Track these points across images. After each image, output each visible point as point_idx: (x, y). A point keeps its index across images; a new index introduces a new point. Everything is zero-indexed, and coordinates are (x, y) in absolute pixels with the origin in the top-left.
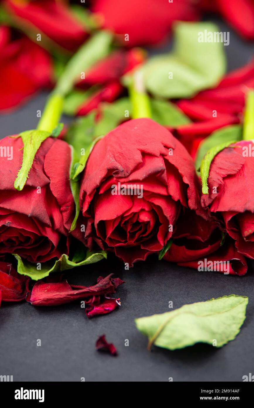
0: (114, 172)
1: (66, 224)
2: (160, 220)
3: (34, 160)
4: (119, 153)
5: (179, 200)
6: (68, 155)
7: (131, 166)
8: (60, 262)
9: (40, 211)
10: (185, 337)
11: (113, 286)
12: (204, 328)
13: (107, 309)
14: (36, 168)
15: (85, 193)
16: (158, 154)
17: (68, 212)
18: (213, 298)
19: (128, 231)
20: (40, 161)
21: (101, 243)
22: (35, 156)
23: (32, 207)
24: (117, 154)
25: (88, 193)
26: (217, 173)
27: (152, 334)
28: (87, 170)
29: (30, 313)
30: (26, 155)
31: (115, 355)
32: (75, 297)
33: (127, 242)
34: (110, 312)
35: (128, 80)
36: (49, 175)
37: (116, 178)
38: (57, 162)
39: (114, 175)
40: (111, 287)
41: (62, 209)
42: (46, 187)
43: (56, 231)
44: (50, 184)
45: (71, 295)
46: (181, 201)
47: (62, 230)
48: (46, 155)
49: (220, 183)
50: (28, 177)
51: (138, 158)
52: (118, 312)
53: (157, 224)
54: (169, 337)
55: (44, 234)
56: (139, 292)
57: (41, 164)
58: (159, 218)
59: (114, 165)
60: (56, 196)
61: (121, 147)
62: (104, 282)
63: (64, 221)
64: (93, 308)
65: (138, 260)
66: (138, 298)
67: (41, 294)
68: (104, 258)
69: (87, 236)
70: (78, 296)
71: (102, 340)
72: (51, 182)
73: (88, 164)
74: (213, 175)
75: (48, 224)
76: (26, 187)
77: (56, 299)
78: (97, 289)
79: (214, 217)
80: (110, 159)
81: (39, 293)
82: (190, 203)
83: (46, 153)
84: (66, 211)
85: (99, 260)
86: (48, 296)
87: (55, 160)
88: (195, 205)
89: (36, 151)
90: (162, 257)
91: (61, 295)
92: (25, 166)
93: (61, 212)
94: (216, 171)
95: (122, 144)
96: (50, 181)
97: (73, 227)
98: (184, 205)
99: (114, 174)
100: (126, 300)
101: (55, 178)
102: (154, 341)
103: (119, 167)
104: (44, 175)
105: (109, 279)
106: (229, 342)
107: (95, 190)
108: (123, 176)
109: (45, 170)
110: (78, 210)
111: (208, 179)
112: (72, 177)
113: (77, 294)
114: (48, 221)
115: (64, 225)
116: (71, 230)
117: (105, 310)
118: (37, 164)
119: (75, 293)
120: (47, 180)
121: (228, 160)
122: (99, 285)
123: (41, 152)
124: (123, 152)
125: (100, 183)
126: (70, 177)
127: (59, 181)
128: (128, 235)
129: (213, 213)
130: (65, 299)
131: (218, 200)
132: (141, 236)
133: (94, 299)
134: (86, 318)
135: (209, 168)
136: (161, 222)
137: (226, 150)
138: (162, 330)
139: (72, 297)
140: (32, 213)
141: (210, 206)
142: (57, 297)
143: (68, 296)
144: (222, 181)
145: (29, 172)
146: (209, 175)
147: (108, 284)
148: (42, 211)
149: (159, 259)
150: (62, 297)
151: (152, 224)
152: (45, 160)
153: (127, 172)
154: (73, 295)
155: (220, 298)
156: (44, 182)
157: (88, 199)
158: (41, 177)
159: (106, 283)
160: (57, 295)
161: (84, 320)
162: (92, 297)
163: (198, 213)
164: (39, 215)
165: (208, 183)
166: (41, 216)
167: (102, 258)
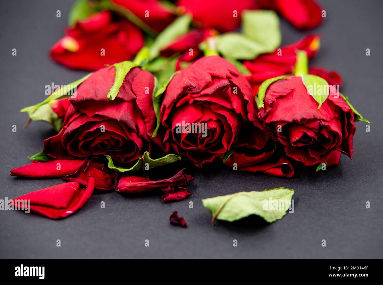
0: (189, 89)
1: (148, 132)
2: (224, 128)
3: (124, 81)
4: (193, 77)
5: (240, 114)
6: (152, 81)
7: (202, 84)
8: (142, 159)
9: (127, 118)
10: (241, 211)
11: (185, 179)
12: (257, 207)
13: (180, 196)
14: (126, 86)
15: (165, 107)
16: (225, 77)
17: (150, 123)
18: (266, 190)
19: (199, 137)
20: (129, 82)
21: (177, 148)
22: (125, 78)
23: (121, 114)
24: (192, 78)
25: (167, 106)
26: (271, 95)
27: (215, 211)
28: (167, 92)
29: (117, 198)
30: (118, 76)
31: (185, 226)
32: (154, 186)
33: (198, 146)
34: (182, 199)
35: (203, 46)
36: (136, 93)
37: (190, 93)
38: (143, 84)
39: (189, 92)
40: (183, 179)
41: (145, 120)
42: (133, 101)
43: (141, 137)
44: (137, 100)
45: (151, 184)
46: (242, 114)
47: (145, 137)
48: (135, 79)
49: (274, 100)
50: (119, 92)
51: (209, 78)
52: (188, 199)
53: (223, 131)
54: (229, 212)
55: (130, 137)
56: (206, 187)
57: (130, 84)
58: (224, 126)
59: (189, 84)
60: (141, 108)
61: (194, 73)
62: (178, 175)
63: (147, 130)
64: (169, 195)
65: (206, 162)
66: (205, 191)
67: (127, 183)
68: (179, 160)
69: (165, 141)
70: (157, 186)
71: (174, 215)
72: (138, 98)
73: (168, 88)
74: (268, 96)
75: (134, 129)
76: (117, 98)
77: (139, 186)
78: (172, 180)
79: (268, 127)
80: (185, 80)
81: (125, 182)
82: (249, 116)
83: (134, 77)
84: (149, 122)
85: (174, 161)
86: (132, 184)
87: (142, 83)
88: (253, 118)
89: (126, 74)
90: (226, 161)
91: (143, 184)
92: (117, 84)
93: (145, 123)
94: (270, 94)
95: (196, 71)
96: (136, 97)
97: (154, 135)
98: (244, 117)
99: (189, 90)
100: (195, 192)
101: (141, 95)
102: (217, 216)
103: (193, 84)
104: (132, 93)
105: (182, 173)
106: (277, 220)
107: (173, 103)
108: (196, 92)
109: (133, 89)
110: (159, 123)
111: (264, 99)
112: (155, 95)
113: (156, 184)
114: (134, 127)
115: (147, 133)
116: (153, 136)
117: (178, 197)
118: (127, 84)
119: (154, 183)
120: (134, 96)
121: (280, 87)
122: (174, 177)
123: (130, 76)
124: (197, 76)
125: (177, 98)
126: (153, 95)
127: (144, 98)
128: (199, 141)
129: (267, 124)
130: (146, 187)
131: (271, 113)
132: (209, 143)
133: (169, 188)
134: (162, 203)
135: (265, 92)
136: (225, 130)
137: (279, 81)
138: (223, 207)
139: (151, 186)
140: (121, 118)
141: (265, 118)
142: (139, 185)
143: (149, 185)
144: (275, 100)
145: (120, 88)
146: (265, 96)
147: (181, 176)
148: (129, 118)
149: (223, 163)
150: (143, 185)
151: (218, 130)
152: (133, 82)
153: (199, 89)
154: (153, 184)
155: (271, 190)
156: (131, 97)
157: (167, 112)
158: (130, 93)
159: (180, 175)
160: (139, 184)
161: (160, 204)
162: (167, 187)
163: (255, 124)
164: (126, 121)
165: (264, 102)
166: (128, 122)
167: (177, 159)
